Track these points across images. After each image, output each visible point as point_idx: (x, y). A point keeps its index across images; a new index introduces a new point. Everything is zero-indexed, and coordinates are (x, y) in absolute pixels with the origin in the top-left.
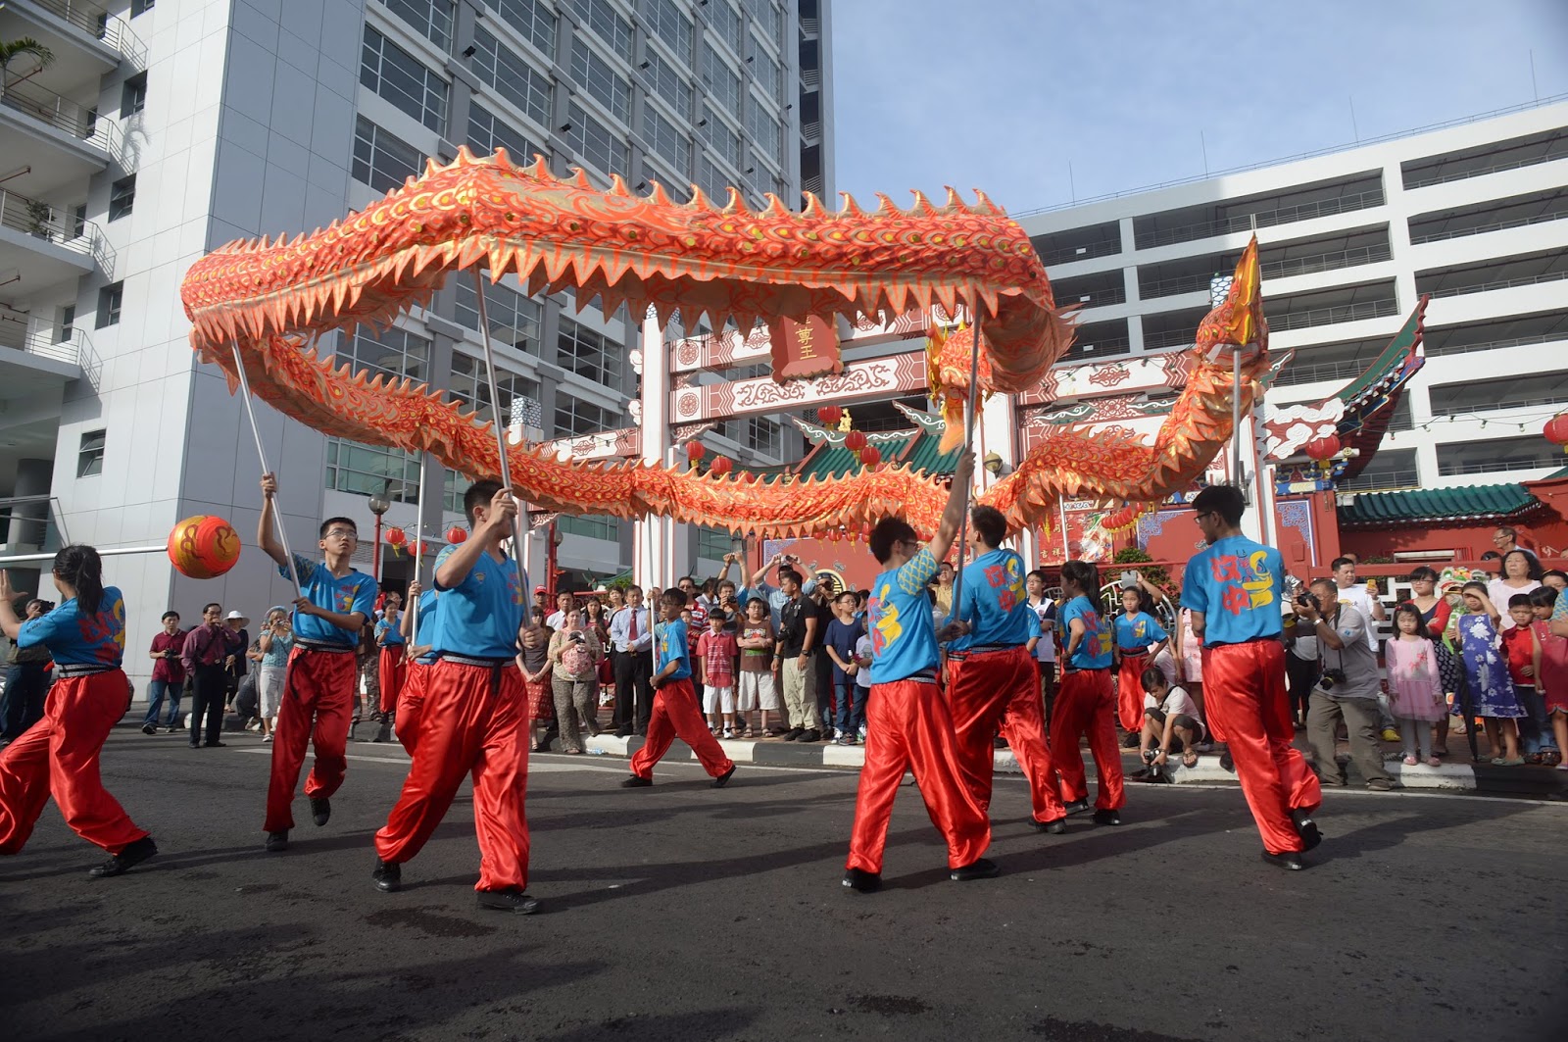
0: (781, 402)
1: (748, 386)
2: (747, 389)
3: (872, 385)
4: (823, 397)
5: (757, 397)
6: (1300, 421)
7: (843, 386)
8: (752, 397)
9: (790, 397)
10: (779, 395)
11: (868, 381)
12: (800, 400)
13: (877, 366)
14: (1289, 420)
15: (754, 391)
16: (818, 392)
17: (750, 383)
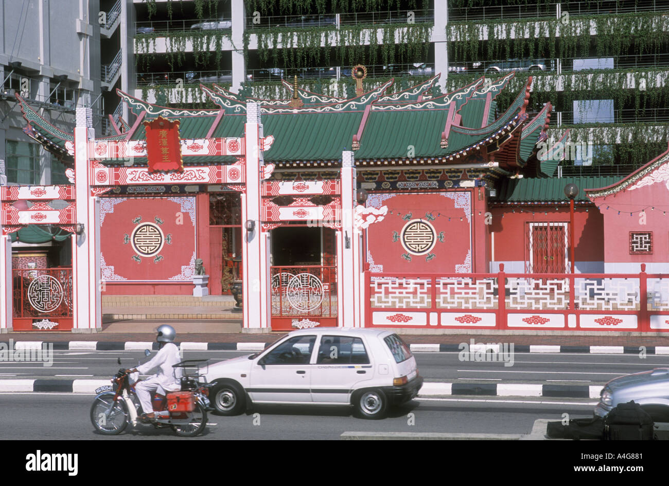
0: (152, 182)
1: (134, 171)
2: (133, 173)
3: (197, 179)
4: (173, 181)
5: (139, 177)
6: (371, 214)
7: (183, 178)
8: (137, 177)
9: (157, 179)
10: (151, 178)
11: (195, 176)
12: (161, 182)
13: (200, 170)
14: (368, 213)
15: (138, 174)
16: (171, 179)
17: (136, 170)
